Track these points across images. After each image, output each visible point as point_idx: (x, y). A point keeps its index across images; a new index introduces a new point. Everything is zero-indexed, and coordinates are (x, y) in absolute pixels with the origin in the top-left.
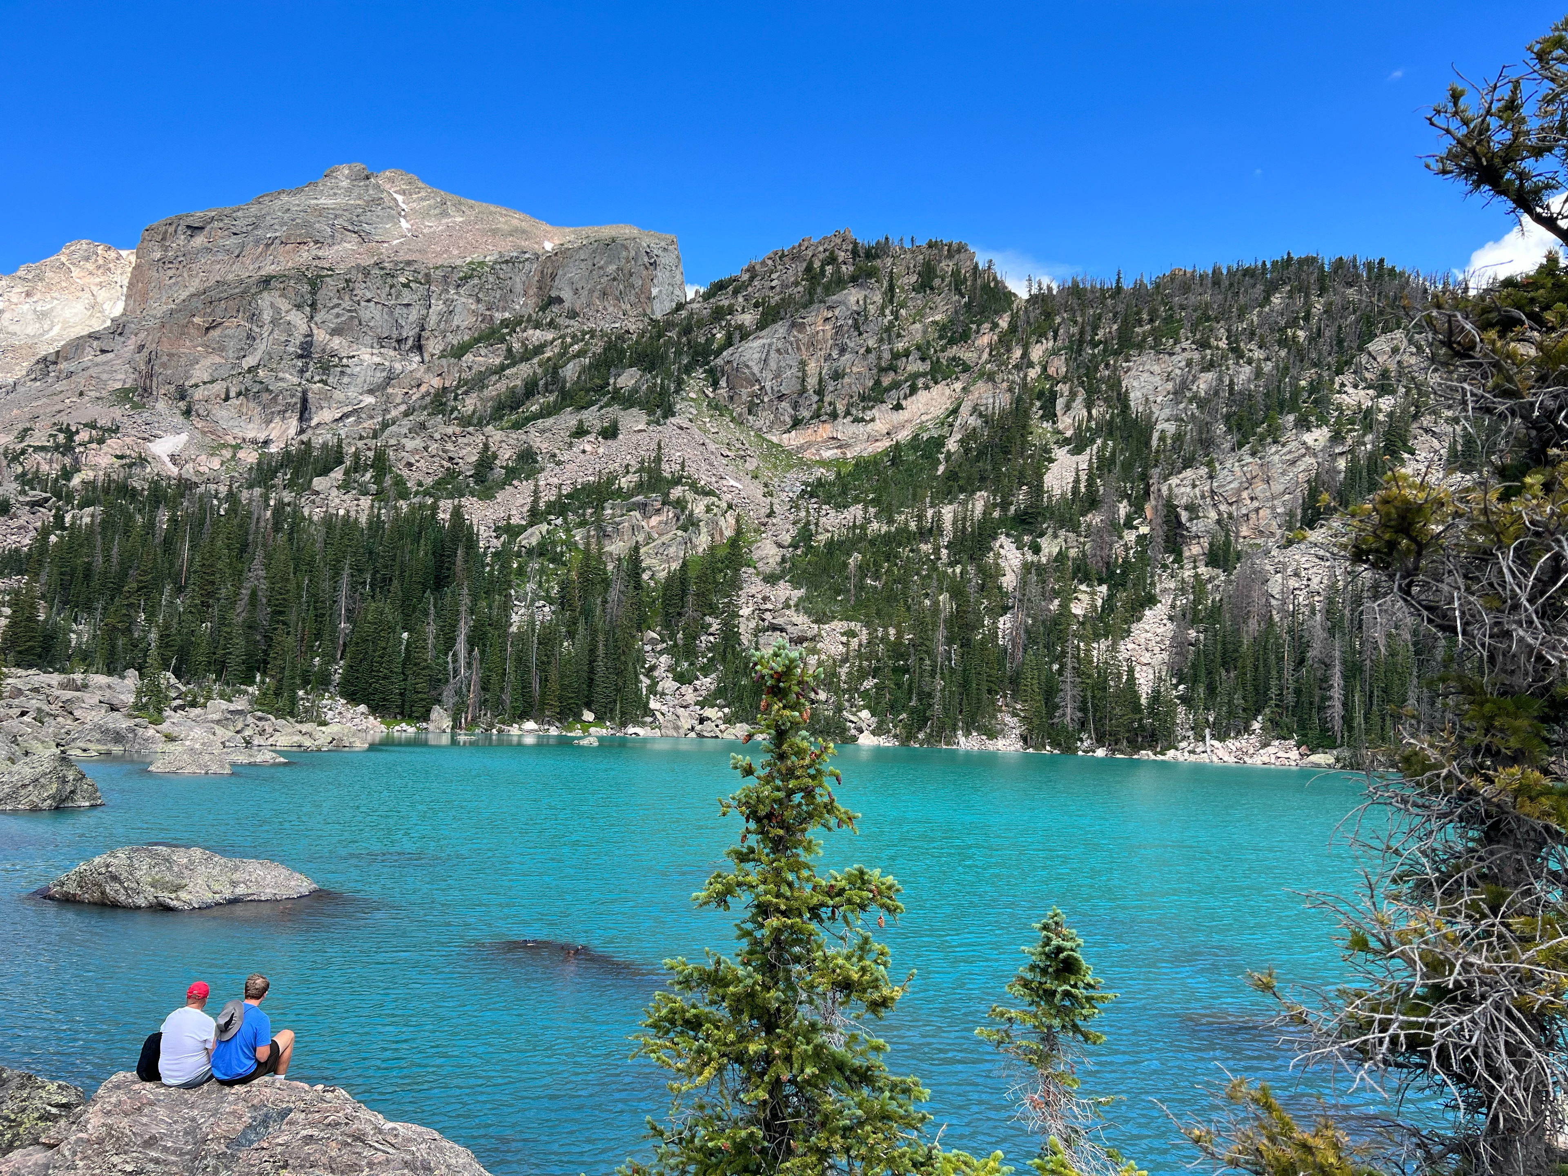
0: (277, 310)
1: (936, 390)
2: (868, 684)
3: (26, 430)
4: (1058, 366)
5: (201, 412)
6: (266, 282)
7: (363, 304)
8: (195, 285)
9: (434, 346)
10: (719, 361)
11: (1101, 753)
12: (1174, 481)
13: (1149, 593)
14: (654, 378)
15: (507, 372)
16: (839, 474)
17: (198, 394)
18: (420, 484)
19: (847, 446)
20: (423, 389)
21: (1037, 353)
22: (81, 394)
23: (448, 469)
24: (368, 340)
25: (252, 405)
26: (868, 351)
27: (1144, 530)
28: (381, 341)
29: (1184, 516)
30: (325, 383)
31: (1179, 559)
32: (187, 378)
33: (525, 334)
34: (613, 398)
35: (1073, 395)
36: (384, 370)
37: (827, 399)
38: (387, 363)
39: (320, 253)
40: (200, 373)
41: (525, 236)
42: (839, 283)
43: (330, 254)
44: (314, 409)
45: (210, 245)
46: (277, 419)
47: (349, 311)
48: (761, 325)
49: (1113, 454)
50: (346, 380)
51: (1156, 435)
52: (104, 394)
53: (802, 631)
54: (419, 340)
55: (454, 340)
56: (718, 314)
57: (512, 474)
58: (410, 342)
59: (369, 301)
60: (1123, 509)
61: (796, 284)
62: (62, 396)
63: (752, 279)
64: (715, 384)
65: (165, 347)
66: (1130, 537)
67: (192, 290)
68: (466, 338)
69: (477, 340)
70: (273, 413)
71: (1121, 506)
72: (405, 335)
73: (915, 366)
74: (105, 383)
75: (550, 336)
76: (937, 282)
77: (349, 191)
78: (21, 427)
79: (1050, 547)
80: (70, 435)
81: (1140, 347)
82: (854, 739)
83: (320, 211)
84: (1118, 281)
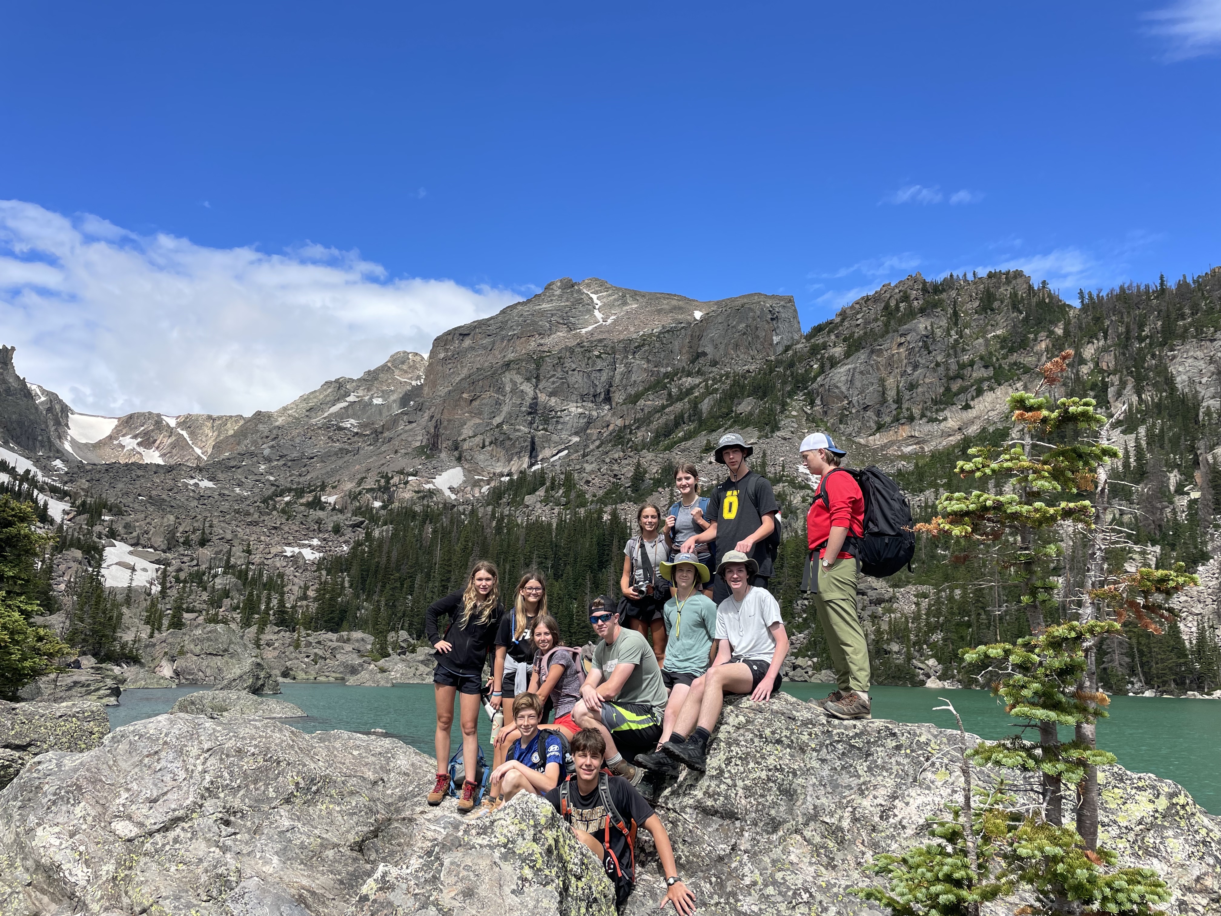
0: (514, 383)
1: (999, 391)
2: (937, 637)
3: (363, 478)
4: (1108, 361)
5: (467, 457)
6: (507, 365)
7: (570, 373)
8: (465, 372)
9: (618, 397)
10: (815, 385)
11: (1148, 694)
12: (1219, 450)
13: (1201, 550)
14: (765, 403)
15: (667, 410)
16: (916, 465)
17: (466, 446)
18: (595, 496)
19: (924, 441)
20: (611, 428)
21: (1089, 351)
22: (396, 452)
23: (614, 483)
24: (574, 397)
25: (499, 449)
26: (938, 365)
27: (1195, 495)
28: (583, 398)
30: (546, 430)
32: (460, 435)
33: (680, 382)
34: (735, 422)
36: (585, 417)
37: (905, 406)
38: (587, 412)
39: (542, 342)
40: (467, 431)
41: (681, 311)
42: (911, 314)
43: (548, 341)
44: (539, 449)
45: (473, 345)
46: (515, 458)
47: (561, 378)
48: (848, 355)
49: (1162, 430)
50: (560, 427)
51: (1202, 412)
52: (410, 450)
53: (879, 594)
54: (608, 394)
55: (632, 391)
56: (814, 350)
57: (658, 483)
58: (602, 396)
59: (574, 370)
60: (1174, 478)
61: (876, 320)
62: (385, 454)
63: (843, 320)
64: (812, 403)
65: (446, 416)
66: (1182, 502)
67: (463, 376)
68: (641, 389)
69: (647, 390)
70: (512, 454)
71: (1172, 475)
72: (598, 391)
73: (979, 373)
74: (410, 443)
75: (697, 381)
76: (996, 304)
77: (560, 296)
78: (359, 476)
80: (388, 479)
81: (1183, 337)
82: (923, 683)
83: (542, 313)
84: (1162, 284)
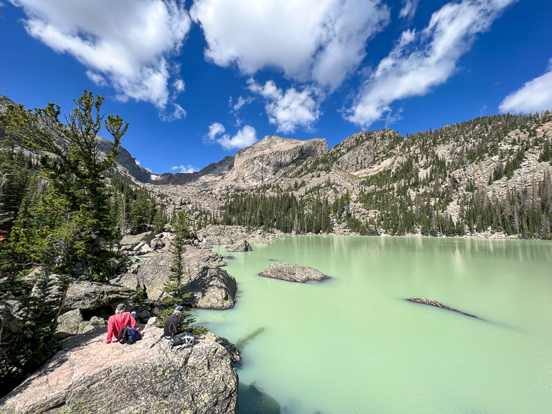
0: (257, 163)
1: (388, 160)
2: (382, 223)
3: (222, 187)
4: (418, 151)
10: (339, 160)
11: (444, 236)
12: (454, 173)
13: (451, 199)
14: (326, 165)
15: (297, 168)
16: (367, 179)
18: (285, 189)
19: (369, 173)
21: (412, 149)
23: (289, 186)
25: (254, 179)
26: (371, 153)
27: (446, 185)
29: (458, 180)
30: (266, 174)
31: (457, 190)
34: (318, 170)
35: (423, 157)
37: (363, 164)
39: (263, 152)
41: (297, 143)
43: (265, 152)
44: (264, 179)
47: (269, 161)
49: (436, 168)
50: (269, 173)
51: (446, 163)
53: (364, 212)
57: (301, 186)
59: (272, 159)
60: (440, 180)
61: (354, 142)
64: (339, 164)
66: (443, 186)
68: (289, 163)
69: (291, 163)
70: (258, 180)
73: (382, 155)
76: (385, 138)
77: (267, 140)
79: (422, 191)
80: (228, 187)
81: (440, 144)
82: (380, 235)
83: (263, 145)
